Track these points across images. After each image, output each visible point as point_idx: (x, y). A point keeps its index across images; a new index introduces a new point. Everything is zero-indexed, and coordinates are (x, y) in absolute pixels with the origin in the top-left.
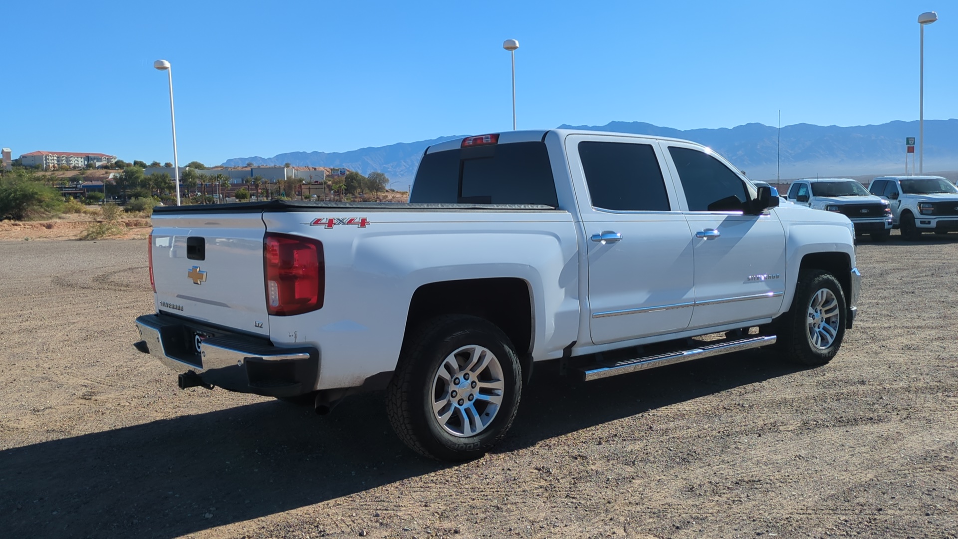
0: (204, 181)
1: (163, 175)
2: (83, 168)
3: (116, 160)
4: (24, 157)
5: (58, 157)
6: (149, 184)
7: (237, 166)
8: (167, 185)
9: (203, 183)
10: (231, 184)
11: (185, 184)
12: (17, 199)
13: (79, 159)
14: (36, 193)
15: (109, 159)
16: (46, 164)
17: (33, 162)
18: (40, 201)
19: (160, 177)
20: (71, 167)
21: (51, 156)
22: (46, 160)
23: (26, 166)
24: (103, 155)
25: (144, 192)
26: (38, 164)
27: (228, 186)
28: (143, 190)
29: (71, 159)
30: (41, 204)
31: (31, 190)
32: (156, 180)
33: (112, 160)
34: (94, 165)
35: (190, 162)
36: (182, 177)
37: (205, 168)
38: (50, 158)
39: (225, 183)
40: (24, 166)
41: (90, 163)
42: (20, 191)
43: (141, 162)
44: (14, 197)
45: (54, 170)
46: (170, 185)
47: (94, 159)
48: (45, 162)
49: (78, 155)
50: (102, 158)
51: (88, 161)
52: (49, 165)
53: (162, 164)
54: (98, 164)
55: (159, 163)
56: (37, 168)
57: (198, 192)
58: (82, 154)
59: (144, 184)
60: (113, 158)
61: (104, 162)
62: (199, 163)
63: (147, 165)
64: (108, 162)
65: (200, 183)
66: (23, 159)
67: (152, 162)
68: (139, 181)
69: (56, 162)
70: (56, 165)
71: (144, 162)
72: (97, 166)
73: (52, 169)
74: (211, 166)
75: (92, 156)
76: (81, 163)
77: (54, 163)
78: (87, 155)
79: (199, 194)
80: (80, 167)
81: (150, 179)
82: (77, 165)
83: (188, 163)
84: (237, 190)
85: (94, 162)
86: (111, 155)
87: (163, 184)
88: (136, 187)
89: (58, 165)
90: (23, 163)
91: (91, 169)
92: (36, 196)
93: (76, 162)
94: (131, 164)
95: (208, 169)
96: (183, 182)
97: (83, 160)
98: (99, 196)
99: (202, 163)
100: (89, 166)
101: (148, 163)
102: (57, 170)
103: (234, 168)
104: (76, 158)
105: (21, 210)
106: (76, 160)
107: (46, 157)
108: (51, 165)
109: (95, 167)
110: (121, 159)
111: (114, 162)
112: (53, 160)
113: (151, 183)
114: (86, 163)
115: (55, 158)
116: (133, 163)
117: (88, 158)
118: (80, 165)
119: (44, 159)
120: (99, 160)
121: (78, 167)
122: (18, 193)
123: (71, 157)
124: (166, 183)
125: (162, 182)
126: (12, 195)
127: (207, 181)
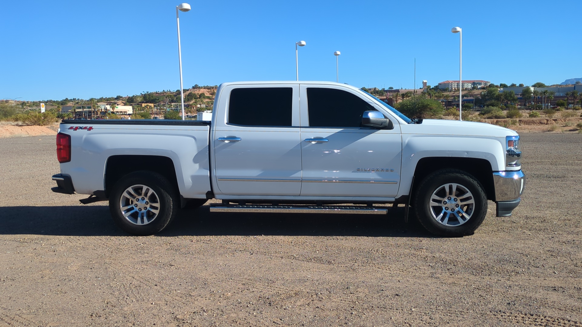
0: (536, 95)
1: (510, 92)
2: (470, 89)
3: (490, 84)
4: (440, 84)
5: (457, 84)
6: (501, 98)
7: (568, 84)
8: (512, 98)
9: (536, 96)
10: (554, 97)
11: (524, 97)
12: (419, 108)
13: (469, 84)
14: (429, 105)
15: (486, 83)
16: (451, 88)
17: (444, 87)
18: (431, 109)
19: (508, 93)
20: (464, 89)
21: (454, 83)
22: (451, 86)
23: (440, 90)
24: (483, 81)
25: (496, 103)
26: (446, 88)
27: (552, 98)
28: (496, 101)
29: (464, 84)
30: (431, 110)
31: (426, 103)
32: (505, 95)
33: (488, 84)
34: (476, 87)
35: (535, 83)
36: (522, 93)
37: (546, 86)
38: (453, 84)
39: (550, 96)
40: (439, 89)
41: (475, 86)
42: (421, 104)
43: (504, 84)
44: (418, 107)
45: (455, 91)
46: (514, 98)
47: (477, 84)
48: (450, 87)
49: (468, 82)
50: (482, 83)
51: (474, 85)
52: (452, 88)
53: (518, 85)
54: (479, 87)
55: (516, 84)
56: (445, 90)
57: (533, 102)
58: (471, 81)
59: (498, 98)
60: (488, 83)
61: (482, 86)
62: (542, 83)
63: (508, 86)
64: (485, 85)
65: (534, 96)
66: (439, 85)
67: (511, 84)
68: (495, 96)
69: (456, 86)
70: (456, 88)
71: (506, 84)
72: (478, 87)
73: (454, 90)
74: (550, 85)
75: (476, 82)
76: (470, 86)
77: (455, 87)
78: (473, 82)
79: (533, 103)
80: (469, 89)
81: (501, 95)
82: (467, 88)
83: (534, 84)
84: (558, 100)
85: (477, 85)
86: (487, 81)
87: (509, 98)
88: (491, 100)
89: (457, 88)
90: (439, 87)
91: (475, 89)
92: (428, 106)
93: (467, 86)
94: (498, 85)
95: (548, 87)
96: (522, 96)
97: (471, 85)
98: (470, 105)
99: (543, 83)
100: (474, 88)
101: (509, 85)
102: (456, 91)
103: (566, 86)
104: (467, 84)
105: (421, 114)
106: (467, 85)
107: (451, 84)
108: (453, 88)
109: (478, 89)
110: (493, 83)
111: (488, 85)
112: (455, 85)
113: (502, 97)
114: (473, 86)
115: (456, 84)
116: (499, 85)
117: (474, 83)
118: (469, 88)
119: (450, 85)
120: (480, 84)
121: (468, 89)
122: (420, 105)
123: (465, 83)
124: (511, 97)
125: (509, 97)
126: (417, 106)
127: (539, 95)
